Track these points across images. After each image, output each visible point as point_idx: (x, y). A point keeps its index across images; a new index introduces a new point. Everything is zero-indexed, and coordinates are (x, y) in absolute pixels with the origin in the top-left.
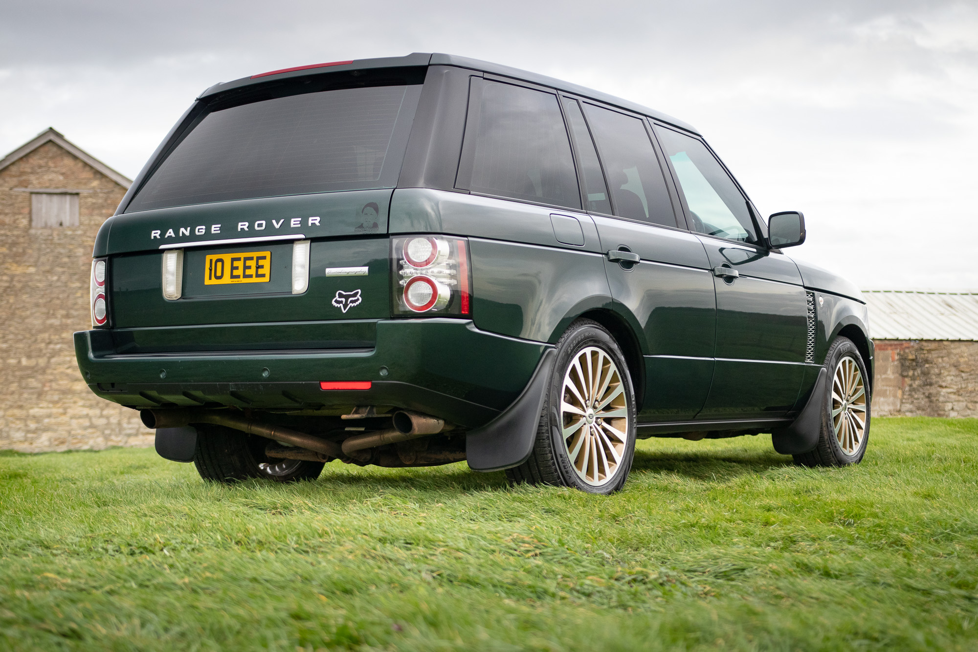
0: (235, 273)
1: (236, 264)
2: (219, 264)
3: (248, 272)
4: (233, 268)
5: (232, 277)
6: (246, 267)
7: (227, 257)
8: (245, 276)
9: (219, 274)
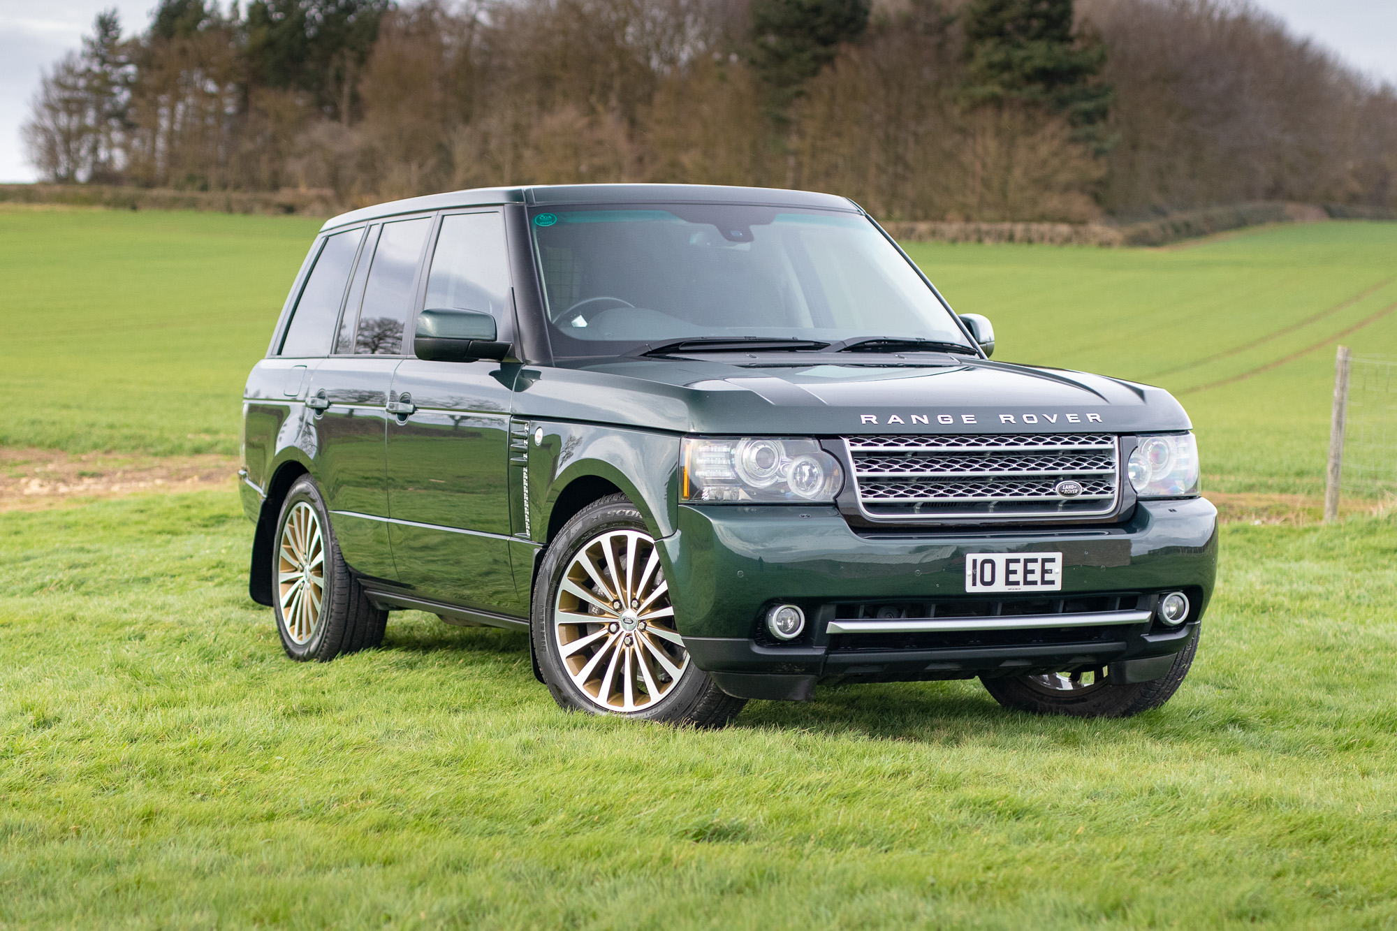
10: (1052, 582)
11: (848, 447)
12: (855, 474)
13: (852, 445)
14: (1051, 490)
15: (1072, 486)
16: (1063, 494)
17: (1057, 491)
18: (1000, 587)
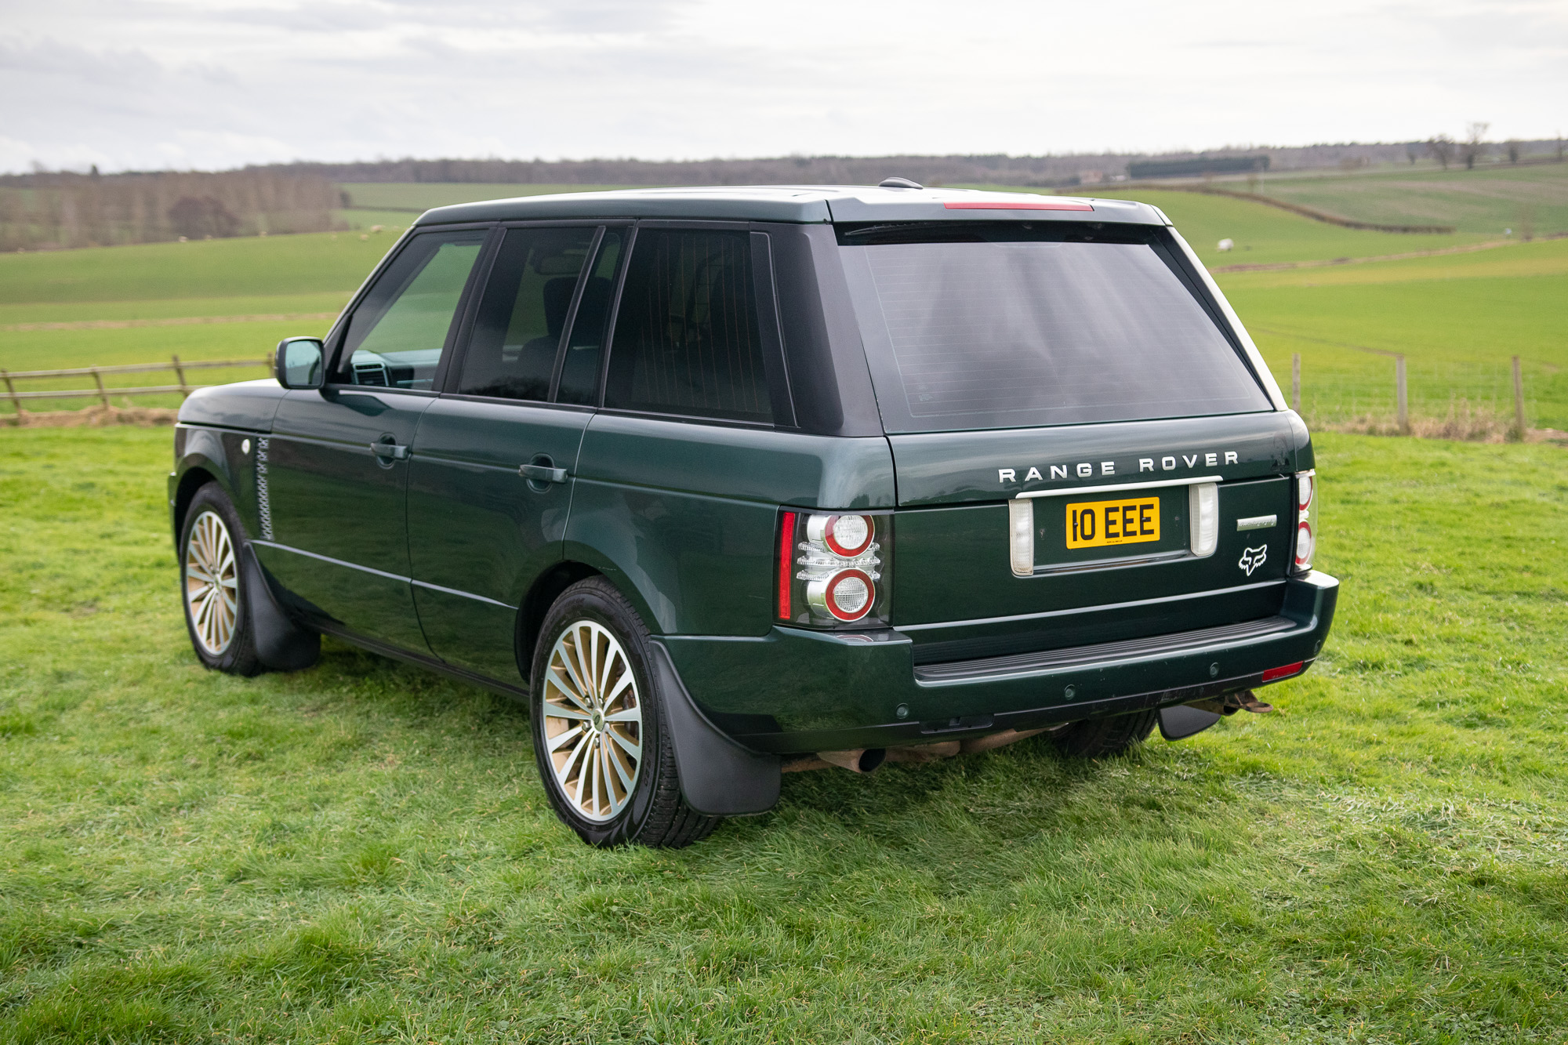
0: (1112, 529)
1: (1112, 516)
2: (1088, 517)
3: (1130, 528)
4: (1109, 523)
5: (1108, 535)
6: (1127, 521)
7: (1099, 508)
8: (1126, 534)
9: (1088, 532)
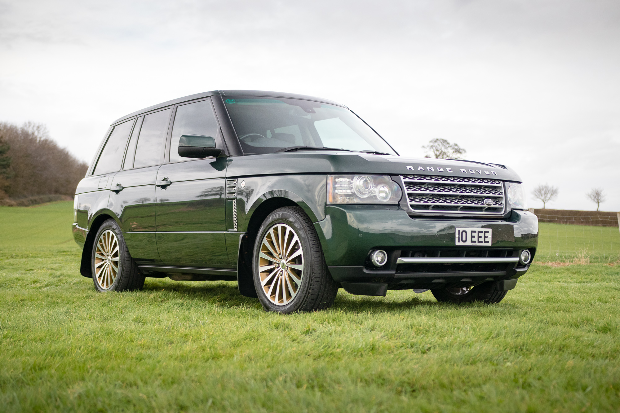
10: (488, 242)
11: (403, 180)
12: (406, 192)
13: (404, 179)
14: (482, 203)
15: (489, 201)
16: (487, 204)
17: (484, 203)
18: (468, 243)
